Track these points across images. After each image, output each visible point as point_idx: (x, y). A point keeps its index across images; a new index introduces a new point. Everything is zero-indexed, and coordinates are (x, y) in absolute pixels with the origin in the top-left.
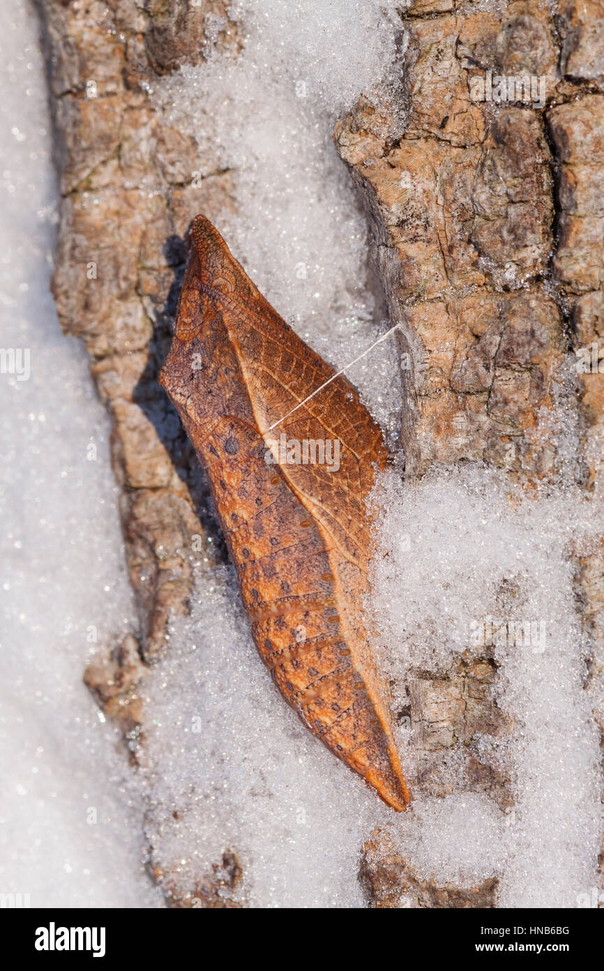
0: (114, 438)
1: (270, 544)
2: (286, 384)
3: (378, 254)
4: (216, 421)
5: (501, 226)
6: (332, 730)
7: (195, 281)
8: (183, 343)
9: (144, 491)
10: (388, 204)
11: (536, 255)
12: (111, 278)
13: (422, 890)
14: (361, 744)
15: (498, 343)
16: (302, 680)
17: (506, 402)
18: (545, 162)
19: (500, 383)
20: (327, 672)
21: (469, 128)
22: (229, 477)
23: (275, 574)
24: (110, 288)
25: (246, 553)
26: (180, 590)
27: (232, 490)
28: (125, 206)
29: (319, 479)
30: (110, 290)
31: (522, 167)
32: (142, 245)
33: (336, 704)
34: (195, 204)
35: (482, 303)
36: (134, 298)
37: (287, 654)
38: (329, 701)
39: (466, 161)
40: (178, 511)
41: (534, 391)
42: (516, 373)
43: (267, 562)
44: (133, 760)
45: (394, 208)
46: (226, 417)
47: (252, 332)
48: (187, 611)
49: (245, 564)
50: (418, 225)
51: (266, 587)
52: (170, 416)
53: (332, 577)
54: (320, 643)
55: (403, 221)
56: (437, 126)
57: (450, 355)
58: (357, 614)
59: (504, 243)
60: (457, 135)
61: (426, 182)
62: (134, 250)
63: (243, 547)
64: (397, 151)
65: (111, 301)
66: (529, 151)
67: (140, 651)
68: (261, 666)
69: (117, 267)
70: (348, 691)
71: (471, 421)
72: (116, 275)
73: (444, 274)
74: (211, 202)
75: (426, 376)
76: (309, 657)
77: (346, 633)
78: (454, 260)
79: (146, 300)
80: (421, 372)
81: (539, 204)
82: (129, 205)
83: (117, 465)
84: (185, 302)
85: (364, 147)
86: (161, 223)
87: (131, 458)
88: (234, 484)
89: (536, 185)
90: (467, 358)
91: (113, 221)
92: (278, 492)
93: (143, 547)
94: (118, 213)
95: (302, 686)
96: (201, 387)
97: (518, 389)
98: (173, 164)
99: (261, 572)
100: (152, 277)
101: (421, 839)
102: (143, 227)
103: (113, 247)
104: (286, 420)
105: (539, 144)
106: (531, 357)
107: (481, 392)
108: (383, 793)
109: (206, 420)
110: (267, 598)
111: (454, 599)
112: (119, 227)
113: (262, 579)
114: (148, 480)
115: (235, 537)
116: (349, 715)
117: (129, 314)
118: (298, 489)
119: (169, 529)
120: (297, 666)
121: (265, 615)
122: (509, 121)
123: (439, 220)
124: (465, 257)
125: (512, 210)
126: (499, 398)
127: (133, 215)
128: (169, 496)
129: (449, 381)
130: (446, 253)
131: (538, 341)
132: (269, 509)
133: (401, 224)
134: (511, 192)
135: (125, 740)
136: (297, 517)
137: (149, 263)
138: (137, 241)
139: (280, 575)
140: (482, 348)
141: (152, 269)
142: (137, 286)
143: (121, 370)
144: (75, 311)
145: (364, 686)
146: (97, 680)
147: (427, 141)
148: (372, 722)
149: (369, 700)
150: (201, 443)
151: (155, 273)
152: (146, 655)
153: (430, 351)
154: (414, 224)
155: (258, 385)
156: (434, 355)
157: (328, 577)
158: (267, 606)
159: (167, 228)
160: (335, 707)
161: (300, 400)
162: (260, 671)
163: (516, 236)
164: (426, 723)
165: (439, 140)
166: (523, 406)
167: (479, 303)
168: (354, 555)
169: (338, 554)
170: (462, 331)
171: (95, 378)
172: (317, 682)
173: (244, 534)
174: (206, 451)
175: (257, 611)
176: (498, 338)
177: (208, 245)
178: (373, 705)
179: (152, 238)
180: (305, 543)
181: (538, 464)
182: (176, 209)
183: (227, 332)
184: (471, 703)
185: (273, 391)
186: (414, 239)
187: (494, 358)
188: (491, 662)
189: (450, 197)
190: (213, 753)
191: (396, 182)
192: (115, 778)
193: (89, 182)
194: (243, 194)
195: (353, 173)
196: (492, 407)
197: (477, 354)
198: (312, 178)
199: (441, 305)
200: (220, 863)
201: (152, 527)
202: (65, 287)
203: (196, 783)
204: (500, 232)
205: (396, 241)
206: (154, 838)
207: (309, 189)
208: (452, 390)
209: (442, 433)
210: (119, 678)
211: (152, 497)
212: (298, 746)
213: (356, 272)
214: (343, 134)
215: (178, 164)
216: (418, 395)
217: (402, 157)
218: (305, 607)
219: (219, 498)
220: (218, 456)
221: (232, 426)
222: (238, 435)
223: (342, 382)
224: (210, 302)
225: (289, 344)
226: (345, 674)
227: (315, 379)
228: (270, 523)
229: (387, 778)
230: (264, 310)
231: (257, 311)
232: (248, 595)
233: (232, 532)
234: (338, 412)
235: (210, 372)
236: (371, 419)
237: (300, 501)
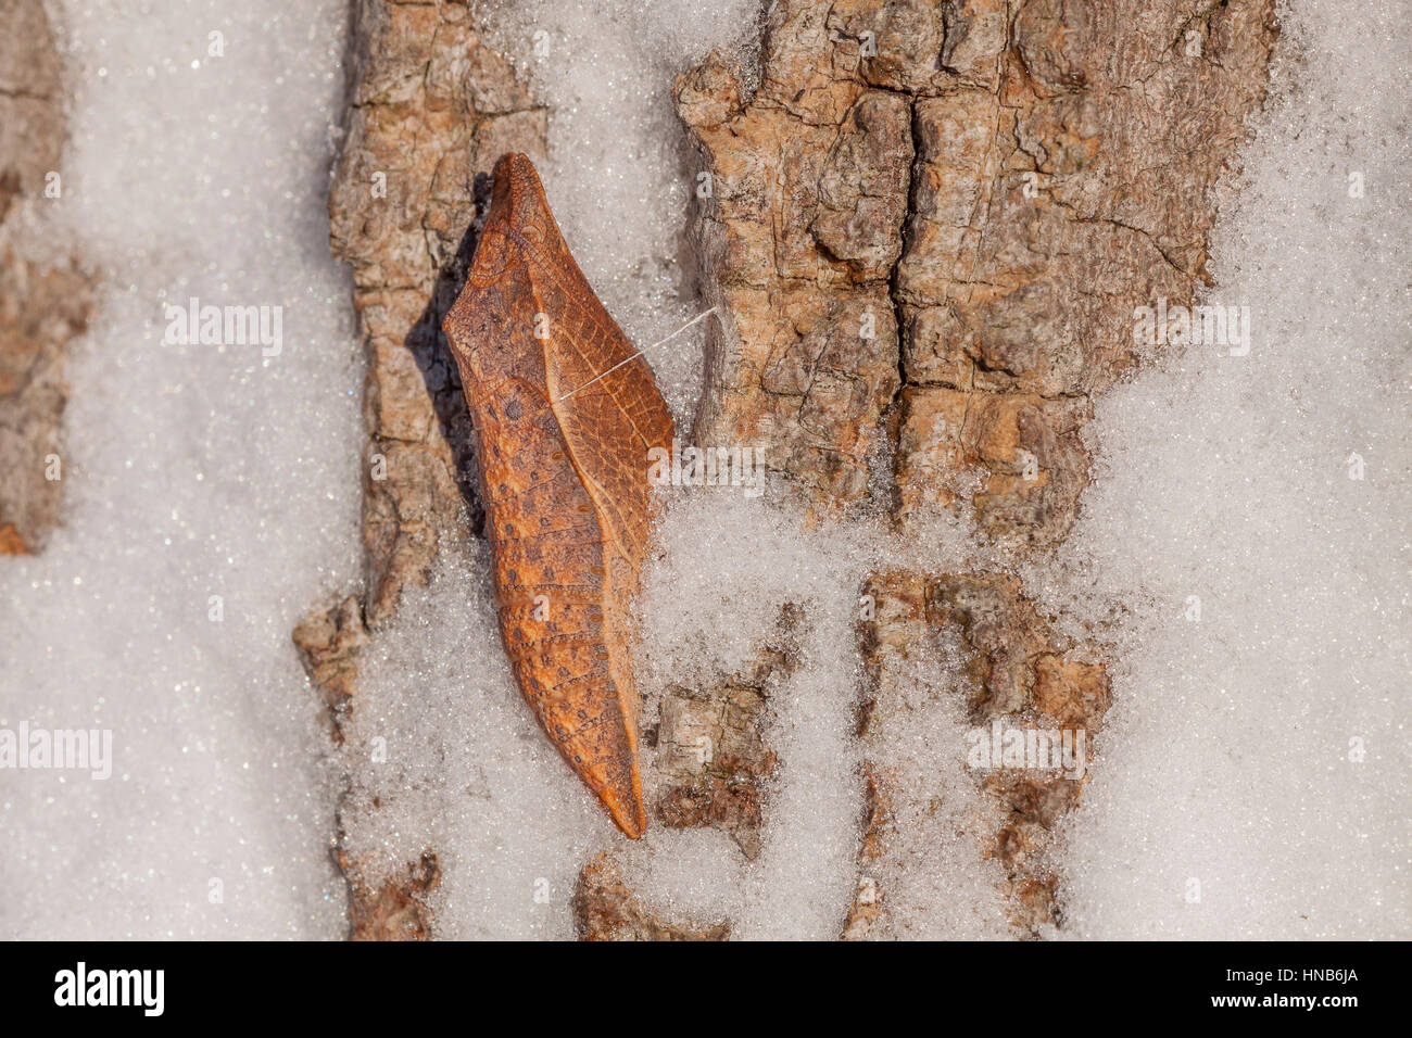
0: (370, 380)
1: (539, 524)
2: (584, 353)
3: (703, 226)
4: (501, 381)
5: (848, 220)
6: (574, 740)
7: (503, 224)
8: (478, 290)
9: (397, 442)
10: (724, 175)
11: (880, 257)
12: (396, 204)
13: (642, 926)
14: (603, 758)
15: (823, 345)
16: (550, 679)
17: (822, 411)
18: (906, 158)
19: (818, 389)
20: (579, 675)
21: (826, 106)
22: (505, 443)
23: (540, 557)
24: (394, 216)
25: (510, 529)
26: (421, 557)
27: (506, 459)
28: (423, 128)
29: (605, 462)
30: (392, 217)
31: (881, 159)
32: (436, 174)
33: (583, 711)
34: (503, 139)
35: (811, 299)
36: (418, 231)
37: (538, 648)
38: (575, 708)
39: (818, 142)
40: (431, 471)
41: (855, 404)
42: (838, 382)
43: (532, 543)
44: (338, 734)
45: (730, 181)
46: (514, 378)
47: (557, 290)
48: (424, 581)
49: (505, 541)
50: (752, 203)
51: (526, 570)
52: (437, 365)
53: (603, 571)
54: (577, 641)
55: (737, 196)
56: (790, 98)
57: (767, 349)
58: (621, 616)
59: (848, 238)
60: (810, 111)
61: (770, 157)
62: (427, 179)
63: (508, 522)
64: (743, 119)
65: (393, 230)
66: (891, 142)
67: (363, 618)
68: (501, 655)
69: (406, 193)
70: (599, 699)
71: (779, 425)
72: (403, 203)
73: (773, 261)
74: (519, 139)
75: (736, 368)
76: (562, 656)
77: (608, 635)
78: (787, 247)
79: (431, 235)
80: (732, 363)
81: (892, 201)
82: (428, 128)
83: (370, 410)
84: (486, 245)
85: (706, 108)
86: (461, 154)
87: (387, 405)
88: (509, 452)
89: (892, 180)
90: (786, 356)
91: (408, 143)
92: (559, 470)
93: (385, 504)
94: (414, 135)
95: (549, 685)
96: (492, 341)
97: (836, 400)
98: (486, 91)
99: (523, 552)
100: (444, 211)
101: (650, 870)
102: (441, 155)
103: (405, 171)
104: (579, 392)
105: (903, 137)
106: (858, 366)
107: (795, 395)
108: (618, 815)
109: (490, 378)
110: (526, 583)
111: (732, 616)
112: (414, 150)
113: (523, 560)
114: (402, 432)
115: (500, 510)
116: (595, 725)
117: (409, 247)
118: (583, 469)
119: (418, 489)
120: (547, 662)
121: (520, 600)
122: (876, 107)
123: (777, 200)
124: (799, 246)
125: (864, 205)
126: (815, 405)
127: (431, 140)
128: (424, 453)
129: (761, 378)
130: (779, 238)
131: (869, 351)
132: (545, 487)
133: (734, 198)
134: (865, 183)
135: (333, 710)
136: (575, 500)
137: (442, 196)
138: (432, 169)
139: (545, 560)
140: (805, 348)
141: (444, 202)
142: (426, 217)
143: (390, 307)
144: (350, 235)
145: (616, 693)
146: (309, 640)
147: (776, 113)
148: (619, 736)
149: (620, 712)
150: (479, 403)
151: (447, 207)
152: (369, 622)
153: (745, 342)
154: (749, 201)
155: (556, 350)
156: (749, 346)
157: (599, 571)
158: (524, 591)
159: (468, 160)
160: (582, 714)
161: (596, 373)
162: (498, 660)
163: (863, 232)
164: (675, 746)
165: (790, 113)
166: (841, 418)
167: (807, 299)
168: (629, 551)
169: (613, 548)
170: (784, 326)
171: (358, 312)
172: (566, 684)
173: (511, 507)
174: (483, 411)
175: (512, 594)
176: (824, 341)
177: (525, 187)
178: (623, 718)
179: (449, 168)
180: (579, 529)
181: (848, 485)
182: (482, 141)
183: (531, 285)
184: (729, 732)
185: (570, 359)
186: (746, 218)
187: (816, 361)
188: (760, 691)
189: (794, 178)
190: (431, 742)
191: (736, 153)
192: (312, 750)
193: (388, 96)
194: (556, 135)
195: (689, 134)
196: (806, 414)
197: (798, 354)
198: (634, 131)
199: (764, 294)
200: (418, 861)
201: (400, 484)
202: (344, 206)
203: (406, 771)
204: (846, 226)
205: (725, 216)
206: (347, 823)
207: (630, 142)
208: (763, 389)
209: (745, 433)
210: (334, 642)
211: (404, 451)
212: (527, 748)
213: (667, 241)
214: (686, 90)
215: (491, 94)
216: (724, 387)
217: (747, 126)
218: (568, 599)
219: (488, 464)
220: (497, 419)
221: (519, 389)
222: (523, 399)
223: (641, 361)
224: (516, 250)
225: (592, 309)
226: (598, 679)
227: (615, 353)
228: (543, 501)
229: (624, 800)
230: (570, 267)
231: (564, 268)
232: (503, 574)
233: (497, 505)
234: (633, 392)
235: (505, 326)
236: (666, 406)
237: (583, 483)
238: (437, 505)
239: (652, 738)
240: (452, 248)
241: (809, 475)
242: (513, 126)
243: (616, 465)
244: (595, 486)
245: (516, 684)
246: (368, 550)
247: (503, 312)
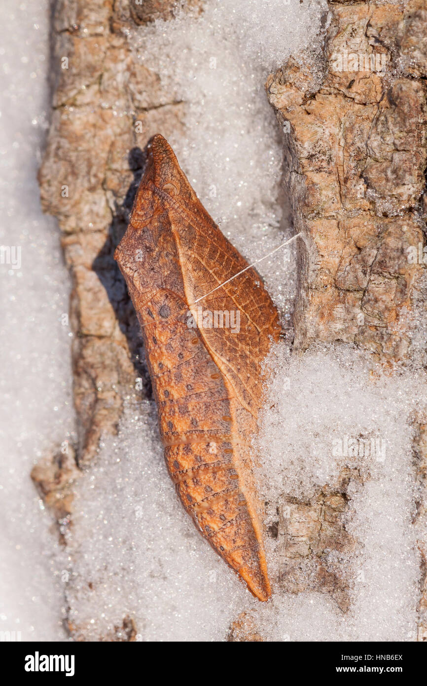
0: (74, 295)
1: (186, 389)
2: (211, 269)
3: (290, 178)
4: (154, 292)
5: (387, 167)
6: (218, 535)
7: (150, 184)
8: (136, 230)
9: (93, 338)
10: (302, 141)
11: (411, 192)
12: (85, 174)
14: (239, 547)
15: (375, 255)
16: (199, 494)
17: (376, 301)
19: (374, 285)
20: (219, 491)
21: (370, 90)
22: (160, 335)
23: (188, 412)
24: (82, 182)
25: (167, 394)
26: (112, 415)
27: (161, 345)
28: (100, 121)
29: (228, 344)
31: (407, 124)
32: (110, 152)
33: (223, 515)
34: (154, 125)
35: (366, 224)
36: (100, 191)
37: (190, 474)
38: (218, 513)
39: (365, 115)
40: (116, 356)
41: (399, 295)
42: (386, 280)
43: (182, 402)
44: (62, 540)
45: (306, 145)
46: (163, 289)
47: (190, 227)
48: (116, 432)
49: (165, 402)
50: (323, 160)
51: (179, 421)
52: (118, 283)
53: (231, 419)
54: (216, 468)
55: (312, 156)
56: (345, 86)
57: (337, 260)
58: (246, 449)
59: (387, 180)
60: (359, 94)
61: (333, 127)
62: (104, 155)
63: (165, 389)
64: (313, 102)
65: (83, 192)
66: (414, 113)
67: (76, 460)
68: (168, 479)
69: (90, 166)
70: (233, 506)
71: (348, 311)
72: (88, 173)
73: (339, 199)
74: (166, 125)
75: (317, 274)
76: (207, 478)
77: (237, 463)
78: (347, 189)
79: (109, 194)
80: (314, 271)
81: (417, 153)
82: (104, 120)
83: (74, 316)
84: (140, 199)
85: (288, 96)
86: (126, 137)
87: (85, 312)
88: (163, 341)
89: (416, 139)
90: (350, 264)
91: (90, 131)
92: (196, 351)
93: (87, 380)
94: (94, 126)
95: (199, 499)
96: (146, 265)
97: (386, 292)
98: (140, 93)
99: (177, 409)
100: (116, 177)
101: (276, 623)
102: (113, 138)
103: (88, 151)
104: (208, 296)
105: (422, 108)
106: (399, 268)
107: (358, 291)
108: (251, 586)
109: (147, 290)
110: (179, 430)
111: (320, 445)
112: (94, 136)
113: (177, 414)
114: (96, 330)
115: (160, 381)
116: (232, 524)
117: (95, 203)
118: (212, 350)
119: (109, 369)
120: (196, 483)
121: (176, 441)
122: (401, 89)
123: (339, 157)
124: (356, 187)
125: (396, 156)
126: (372, 297)
127: (106, 128)
128: (111, 344)
129: (335, 280)
130: (342, 183)
131: (406, 257)
132: (188, 363)
133: (311, 157)
134: (397, 142)
135: (58, 525)
136: (209, 370)
137: (114, 166)
138: (107, 148)
139: (191, 413)
140: (362, 258)
141: (116, 170)
142: (104, 183)
143: (84, 245)
144: (53, 196)
145: (246, 504)
146: (41, 477)
147: (336, 97)
148: (249, 531)
149: (249, 515)
150: (141, 307)
151: (118, 174)
152: (80, 462)
153: (322, 256)
154: (320, 159)
155: (190, 268)
156: (325, 259)
157: (228, 419)
158: (179, 435)
159: (131, 141)
160: (222, 517)
161: (220, 282)
162: (166, 484)
163: (397, 175)
164: (289, 537)
165: (345, 96)
166: (389, 305)
167: (363, 224)
168: (249, 404)
169: (237, 401)
170: (348, 243)
171: (63, 249)
172: (211, 497)
173: (167, 379)
175: (171, 438)
176: (375, 252)
177: (163, 158)
178: (251, 519)
179: (119, 147)
180: (213, 391)
181: (396, 350)
182: (139, 127)
183: (170, 225)
184: (326, 525)
185: (201, 274)
186: (319, 170)
187: (371, 266)
188: (344, 495)
189: (350, 141)
190: (124, 542)
191: (309, 126)
192: (47, 552)
193: (75, 99)
194: (191, 122)
195: (278, 115)
196: (365, 303)
197: (358, 262)
198: (245, 115)
199: (334, 222)
200: (121, 625)
201: (95, 366)
202: (49, 177)
203: (109, 563)
204: (386, 172)
205: (305, 170)
206: (72, 601)
207: (241, 123)
208: (336, 287)
209: (325, 319)
210: (58, 477)
211: (98, 343)
212: (190, 543)
213: (271, 190)
214: (274, 84)
215: (144, 94)
216: (309, 288)
217: (317, 107)
218: (208, 439)
219: (150, 349)
220: (153, 318)
221: (167, 297)
222: (170, 304)
223: (252, 272)
224: (160, 201)
225: (216, 239)
226: (232, 493)
227: (233, 268)
228: (187, 373)
229: (255, 575)
230: (199, 211)
231: (194, 212)
232: (165, 425)
233: (157, 376)
234: (247, 294)
235: (155, 254)
236: (272, 303)
237: (213, 359)
238: (121, 379)
239: (274, 531)
240: (121, 202)
241: (370, 345)
242: (162, 116)
243: (237, 345)
244: (222, 361)
245: (179, 499)
246: (78, 413)
247: (153, 244)
